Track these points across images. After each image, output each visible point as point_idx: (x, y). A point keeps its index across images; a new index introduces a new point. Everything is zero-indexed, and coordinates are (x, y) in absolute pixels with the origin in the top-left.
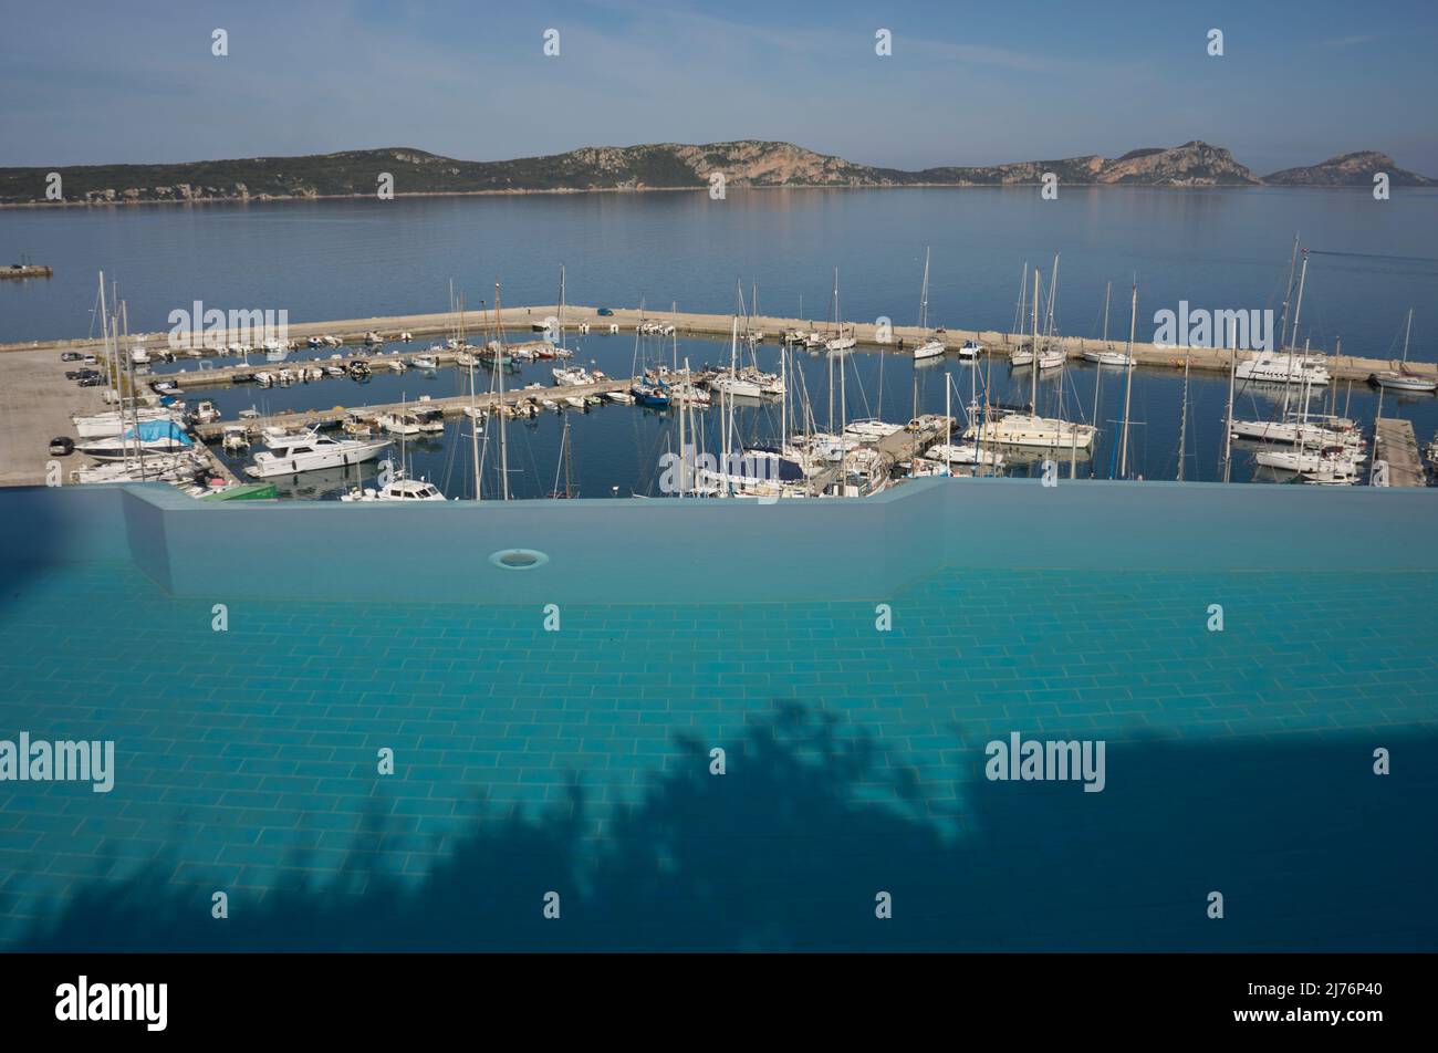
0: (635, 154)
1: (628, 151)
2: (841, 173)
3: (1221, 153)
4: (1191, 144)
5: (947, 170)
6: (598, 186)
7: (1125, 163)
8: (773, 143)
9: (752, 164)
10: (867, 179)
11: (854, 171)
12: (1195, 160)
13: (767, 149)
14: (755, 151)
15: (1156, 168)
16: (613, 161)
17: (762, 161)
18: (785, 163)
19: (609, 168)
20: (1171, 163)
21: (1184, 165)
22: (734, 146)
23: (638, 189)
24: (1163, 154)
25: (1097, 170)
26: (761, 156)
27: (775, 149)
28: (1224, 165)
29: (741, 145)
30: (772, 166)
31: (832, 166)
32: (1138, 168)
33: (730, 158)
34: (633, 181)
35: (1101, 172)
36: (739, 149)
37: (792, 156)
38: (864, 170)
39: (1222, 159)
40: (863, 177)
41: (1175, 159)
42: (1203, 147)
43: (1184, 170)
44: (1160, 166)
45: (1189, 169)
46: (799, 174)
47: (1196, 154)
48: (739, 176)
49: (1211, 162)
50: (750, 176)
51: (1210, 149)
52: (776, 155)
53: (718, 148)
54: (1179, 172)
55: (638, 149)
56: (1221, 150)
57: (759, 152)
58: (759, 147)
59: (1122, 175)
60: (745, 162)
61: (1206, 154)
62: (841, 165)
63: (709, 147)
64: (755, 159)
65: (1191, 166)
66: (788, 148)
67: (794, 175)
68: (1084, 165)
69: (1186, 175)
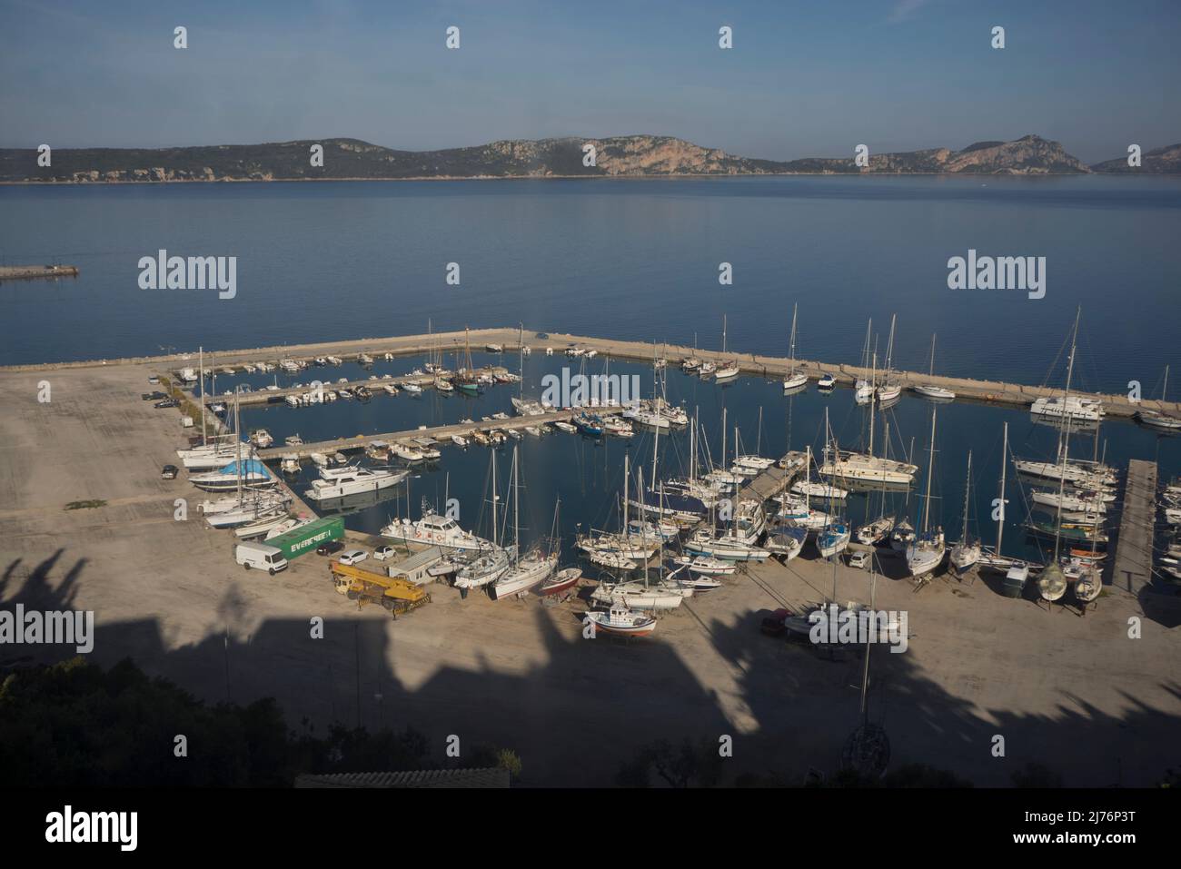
0: (545, 146)
1: (539, 143)
2: (721, 163)
3: (1053, 146)
4: (1027, 138)
5: (812, 161)
6: (512, 174)
7: (968, 154)
8: (663, 138)
9: (644, 156)
10: (743, 169)
11: (733, 161)
12: (1031, 151)
13: (658, 143)
14: (647, 144)
15: (996, 158)
16: (526, 152)
17: (653, 153)
18: (672, 155)
19: (522, 158)
20: (1010, 155)
21: (1020, 156)
22: (629, 140)
23: (547, 176)
24: (1003, 147)
25: (944, 161)
26: (653, 148)
27: (665, 143)
28: (1056, 156)
29: (636, 139)
30: (661, 157)
31: (713, 157)
32: (980, 159)
33: (626, 151)
34: (543, 169)
35: (947, 163)
36: (634, 142)
37: (679, 149)
38: (740, 161)
39: (1054, 151)
40: (740, 167)
41: (1013, 151)
42: (1038, 140)
43: (1021, 161)
44: (999, 157)
45: (1025, 159)
46: (685, 164)
47: (1031, 147)
48: (633, 166)
49: (1044, 153)
50: (643, 166)
51: (1045, 142)
52: (666, 147)
53: (615, 142)
54: (1016, 163)
55: (548, 142)
56: (1054, 143)
57: (651, 145)
58: (651, 141)
59: (965, 165)
60: (639, 154)
61: (1041, 146)
62: (721, 157)
63: (608, 141)
64: (648, 151)
65: (1027, 157)
66: (676, 143)
67: (680, 165)
68: (932, 157)
69: (1023, 165)
